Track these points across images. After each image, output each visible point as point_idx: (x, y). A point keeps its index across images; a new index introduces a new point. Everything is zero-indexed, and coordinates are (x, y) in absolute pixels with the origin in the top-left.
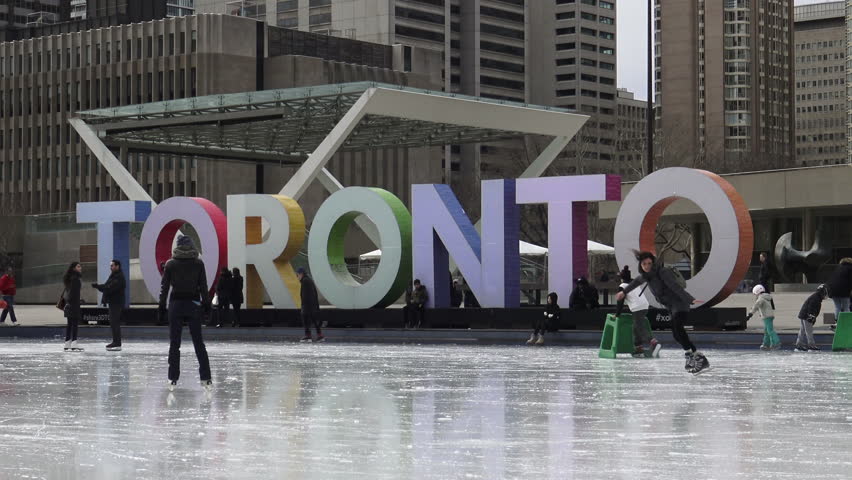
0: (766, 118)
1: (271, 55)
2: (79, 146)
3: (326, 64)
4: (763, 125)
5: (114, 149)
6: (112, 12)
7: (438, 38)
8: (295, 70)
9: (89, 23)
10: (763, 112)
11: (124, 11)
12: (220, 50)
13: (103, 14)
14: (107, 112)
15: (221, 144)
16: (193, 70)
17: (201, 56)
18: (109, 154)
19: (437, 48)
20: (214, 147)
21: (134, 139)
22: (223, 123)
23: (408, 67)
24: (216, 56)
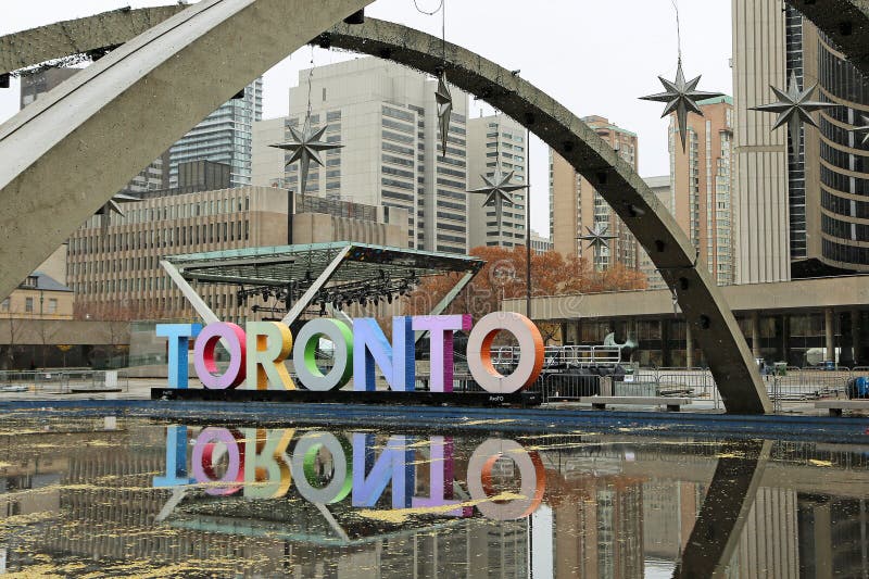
0: (621, 251)
1: (298, 212)
2: (177, 291)
3: (333, 218)
4: (618, 255)
5: (189, 279)
6: (195, 184)
7: (411, 199)
8: (313, 222)
9: (179, 191)
10: (618, 247)
11: (202, 183)
12: (264, 209)
13: (189, 184)
14: (186, 257)
15: (257, 276)
16: (247, 222)
17: (252, 214)
18: (186, 283)
19: (408, 204)
20: (253, 278)
21: (202, 274)
22: (258, 265)
23: (387, 221)
24: (262, 212)
